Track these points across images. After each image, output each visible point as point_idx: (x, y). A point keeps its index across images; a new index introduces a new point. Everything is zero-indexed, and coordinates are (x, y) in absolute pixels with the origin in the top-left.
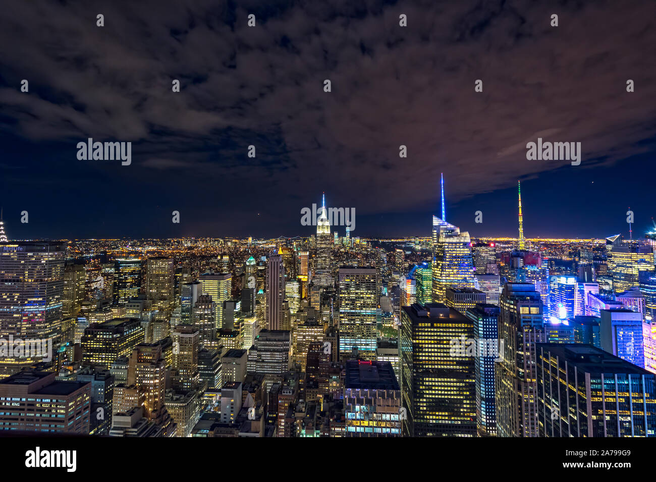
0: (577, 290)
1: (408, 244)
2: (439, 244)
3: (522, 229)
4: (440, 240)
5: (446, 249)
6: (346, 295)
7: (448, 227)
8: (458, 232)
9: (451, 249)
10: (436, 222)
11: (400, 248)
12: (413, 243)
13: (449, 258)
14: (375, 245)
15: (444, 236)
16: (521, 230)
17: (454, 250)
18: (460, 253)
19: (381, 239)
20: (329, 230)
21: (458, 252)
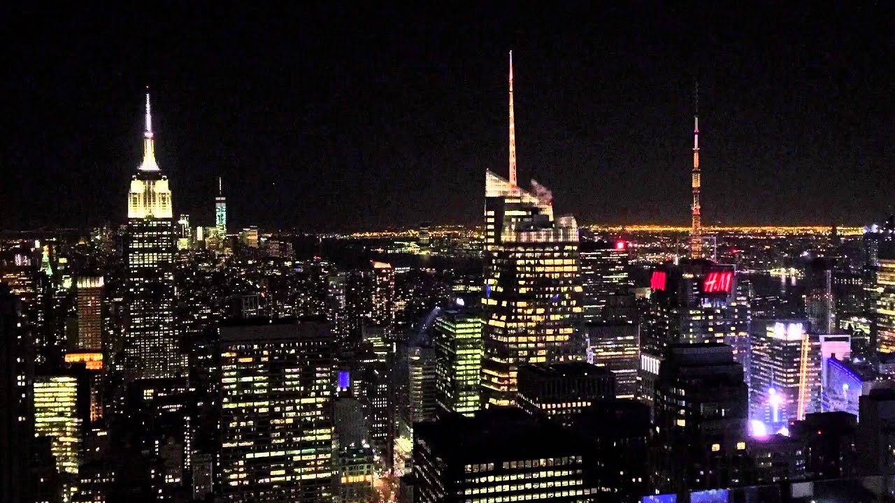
0: (806, 353)
1: (401, 246)
2: (502, 249)
3: (699, 207)
4: (504, 238)
5: (519, 262)
6: (241, 405)
7: (524, 201)
8: (548, 216)
9: (532, 262)
10: (494, 186)
11: (384, 258)
12: (412, 244)
13: (524, 286)
14: (304, 250)
15: (513, 227)
16: (696, 207)
17: (539, 265)
18: (554, 272)
19: (320, 231)
20: (169, 206)
21: (548, 269)
